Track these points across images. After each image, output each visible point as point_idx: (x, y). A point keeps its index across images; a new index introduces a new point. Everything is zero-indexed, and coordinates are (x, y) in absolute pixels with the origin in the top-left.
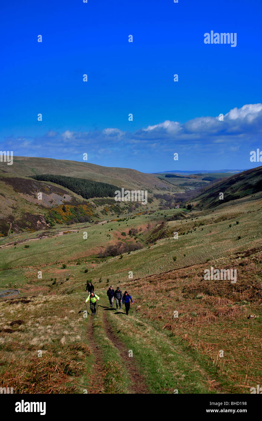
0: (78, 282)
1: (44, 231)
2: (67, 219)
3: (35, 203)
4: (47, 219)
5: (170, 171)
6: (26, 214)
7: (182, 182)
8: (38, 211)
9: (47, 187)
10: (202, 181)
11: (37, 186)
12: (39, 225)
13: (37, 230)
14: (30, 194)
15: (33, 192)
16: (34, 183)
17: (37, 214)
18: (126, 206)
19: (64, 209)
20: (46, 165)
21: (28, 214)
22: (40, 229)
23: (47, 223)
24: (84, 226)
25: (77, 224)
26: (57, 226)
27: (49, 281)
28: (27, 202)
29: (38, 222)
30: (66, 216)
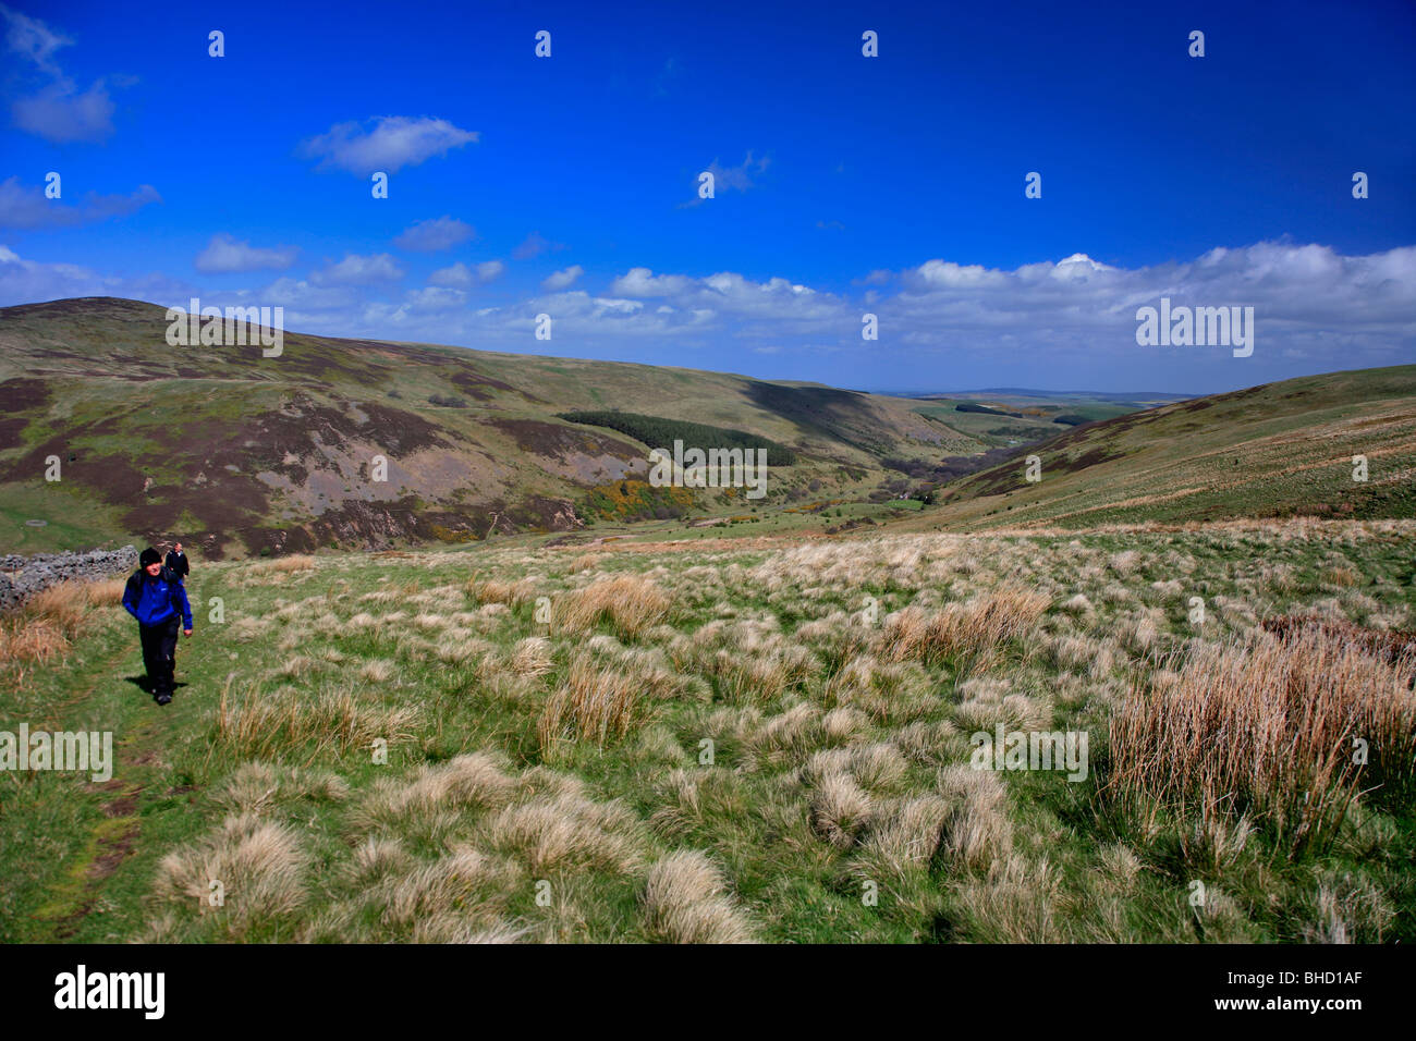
1: (565, 534)
2: (626, 510)
3: (560, 475)
4: (578, 510)
6: (534, 498)
8: (562, 491)
9: (595, 441)
11: (572, 438)
12: (560, 520)
13: (553, 531)
14: (553, 456)
15: (560, 451)
16: (565, 432)
17: (558, 498)
18: (784, 487)
19: (624, 491)
21: (538, 497)
22: (558, 529)
23: (578, 517)
24: (658, 528)
25: (649, 522)
26: (599, 524)
28: (541, 471)
29: (558, 515)
30: (625, 505)
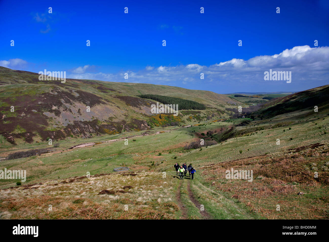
0: (169, 164)
1: (146, 131)
2: (162, 123)
3: (140, 113)
4: (148, 123)
5: (238, 93)
6: (134, 120)
7: (247, 100)
8: (142, 118)
9: (149, 102)
10: (262, 100)
11: (142, 102)
12: (143, 127)
13: (141, 130)
14: (137, 107)
15: (139, 105)
16: (140, 100)
17: (141, 120)
18: (205, 116)
19: (160, 117)
20: (148, 88)
21: (135, 119)
22: (143, 129)
23: (149, 126)
24: (174, 128)
25: (170, 127)
26: (155, 127)
27: (149, 163)
28: (135, 112)
29: (142, 125)
30: (161, 122)
